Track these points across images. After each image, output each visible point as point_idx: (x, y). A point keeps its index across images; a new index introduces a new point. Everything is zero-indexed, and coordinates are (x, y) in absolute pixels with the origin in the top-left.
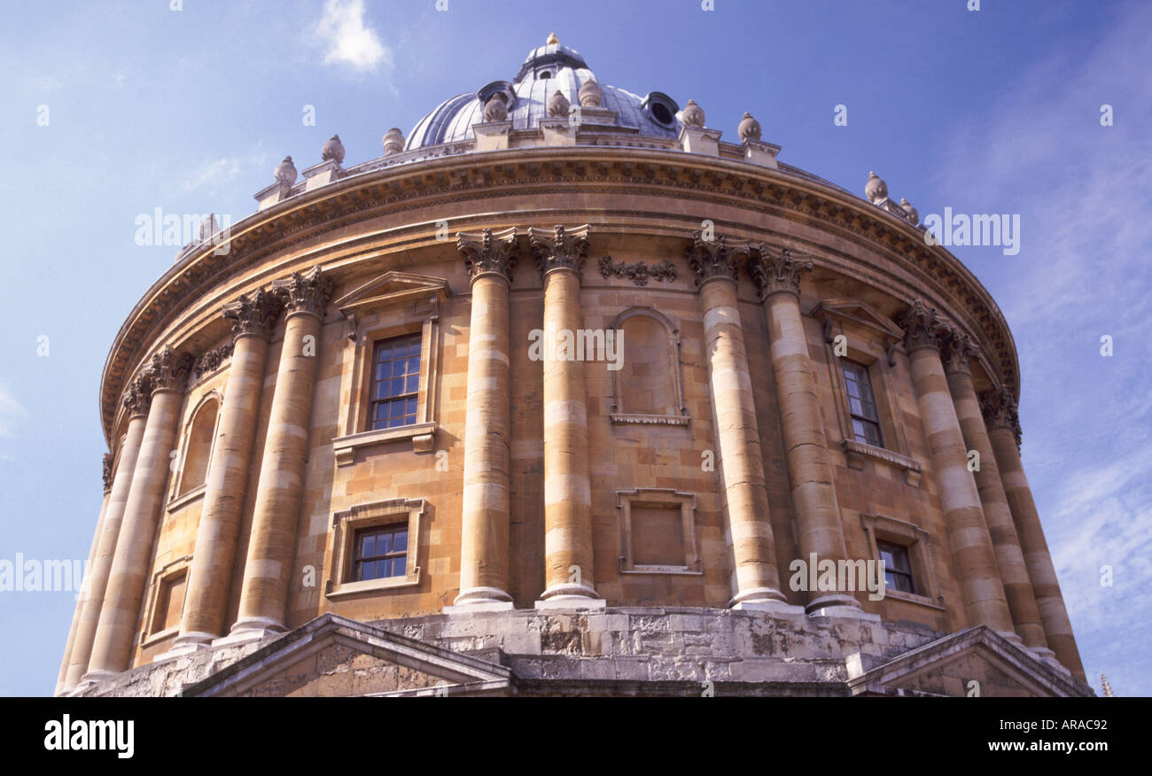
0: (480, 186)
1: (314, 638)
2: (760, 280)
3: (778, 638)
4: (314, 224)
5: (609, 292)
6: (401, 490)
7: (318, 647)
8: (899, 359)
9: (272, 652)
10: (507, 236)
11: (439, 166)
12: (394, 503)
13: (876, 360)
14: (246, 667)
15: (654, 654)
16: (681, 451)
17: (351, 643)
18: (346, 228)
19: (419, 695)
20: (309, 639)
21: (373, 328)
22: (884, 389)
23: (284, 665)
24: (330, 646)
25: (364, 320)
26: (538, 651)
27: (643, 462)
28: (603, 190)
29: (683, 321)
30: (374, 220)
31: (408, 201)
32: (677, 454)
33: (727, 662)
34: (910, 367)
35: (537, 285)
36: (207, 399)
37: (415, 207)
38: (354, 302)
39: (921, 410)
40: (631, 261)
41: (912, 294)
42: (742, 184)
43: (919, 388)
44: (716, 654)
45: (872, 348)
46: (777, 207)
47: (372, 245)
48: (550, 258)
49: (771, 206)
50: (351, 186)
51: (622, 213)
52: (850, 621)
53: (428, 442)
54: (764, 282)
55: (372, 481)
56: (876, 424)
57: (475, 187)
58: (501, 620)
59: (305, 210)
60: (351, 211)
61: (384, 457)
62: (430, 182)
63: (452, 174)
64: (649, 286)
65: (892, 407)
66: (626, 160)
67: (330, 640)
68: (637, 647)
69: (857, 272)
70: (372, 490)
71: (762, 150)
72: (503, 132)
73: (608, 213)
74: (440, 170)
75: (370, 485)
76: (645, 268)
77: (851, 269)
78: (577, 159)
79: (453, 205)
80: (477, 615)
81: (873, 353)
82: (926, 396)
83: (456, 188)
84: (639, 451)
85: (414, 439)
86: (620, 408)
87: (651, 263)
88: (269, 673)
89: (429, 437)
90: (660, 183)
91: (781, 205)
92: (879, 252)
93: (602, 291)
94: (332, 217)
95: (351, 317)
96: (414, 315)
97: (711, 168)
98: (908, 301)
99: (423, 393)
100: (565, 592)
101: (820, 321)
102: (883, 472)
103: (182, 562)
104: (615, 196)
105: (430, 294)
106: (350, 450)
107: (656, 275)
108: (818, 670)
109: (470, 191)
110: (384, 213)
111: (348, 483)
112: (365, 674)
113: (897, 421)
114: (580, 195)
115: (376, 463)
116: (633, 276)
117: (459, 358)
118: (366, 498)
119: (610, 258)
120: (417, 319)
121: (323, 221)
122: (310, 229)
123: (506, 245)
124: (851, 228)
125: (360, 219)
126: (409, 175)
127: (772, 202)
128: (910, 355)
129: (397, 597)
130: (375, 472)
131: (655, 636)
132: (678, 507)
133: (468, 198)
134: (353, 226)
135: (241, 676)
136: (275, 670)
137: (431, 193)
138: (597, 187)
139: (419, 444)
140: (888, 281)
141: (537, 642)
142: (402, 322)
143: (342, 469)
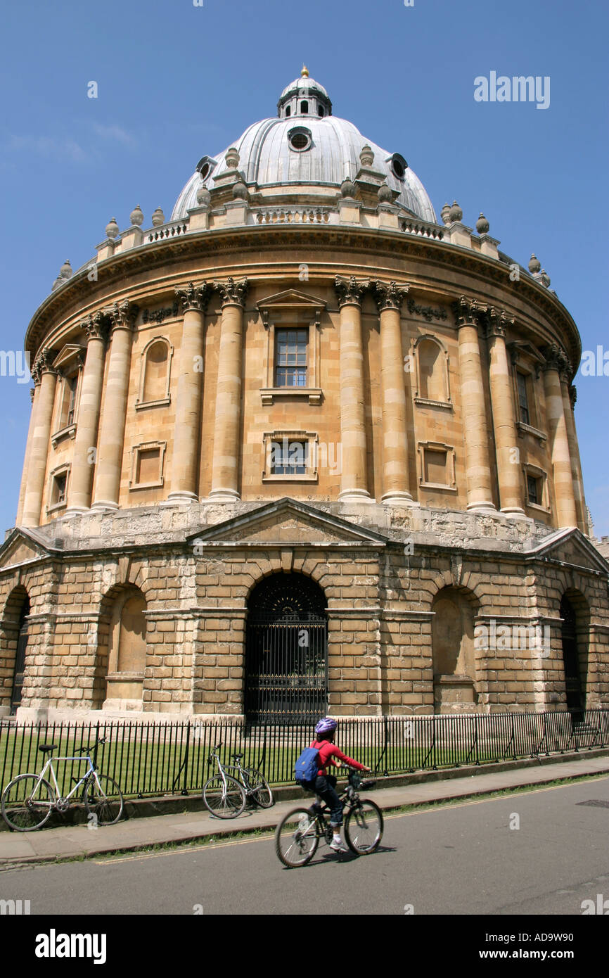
0: (347, 245)
1: (278, 509)
2: (486, 326)
3: (494, 528)
4: (239, 246)
5: (412, 323)
6: (302, 425)
7: (278, 513)
8: (540, 374)
9: (255, 514)
10: (364, 282)
11: (327, 229)
12: (299, 433)
13: (531, 374)
14: (240, 520)
15: (442, 532)
16: (448, 422)
17: (296, 513)
18: (261, 253)
19: (339, 545)
20: (276, 509)
21: (278, 321)
22: (533, 392)
23: (259, 521)
24: (285, 513)
25: (272, 316)
26: (389, 526)
27: (430, 426)
28: (415, 260)
29: (449, 346)
30: (280, 252)
31: (303, 246)
32: (445, 424)
33: (473, 539)
34: (544, 380)
35: (375, 312)
36: (156, 341)
37: (307, 249)
38: (267, 304)
39: (548, 404)
40: (425, 306)
41: (551, 338)
42: (486, 269)
43: (548, 392)
44: (469, 534)
45: (530, 368)
46: (499, 283)
47: (280, 270)
48: (387, 300)
49: (496, 282)
50: (269, 229)
51: (425, 278)
52: (522, 521)
53: (317, 400)
54: (489, 328)
55: (285, 417)
56: (527, 410)
57: (344, 245)
58: (371, 508)
59: (236, 237)
60: (268, 244)
61: (291, 404)
62: (318, 237)
63: (333, 235)
64: (432, 322)
65: (536, 402)
66: (431, 246)
67: (285, 511)
68: (434, 528)
69: (531, 325)
70: (285, 422)
71: (491, 242)
72: (357, 208)
73: (418, 277)
74: (327, 232)
75: (284, 419)
76: (432, 311)
77: (528, 324)
78: (405, 241)
79: (330, 254)
80: (358, 504)
81: (529, 370)
82: (551, 397)
83: (333, 244)
84: (428, 420)
85: (310, 397)
86: (419, 394)
87: (434, 308)
88: (251, 524)
89: (319, 397)
90: (444, 261)
91: (501, 282)
92: (539, 312)
93: (410, 322)
94: (252, 245)
95: (266, 313)
96: (304, 318)
97: (473, 258)
98: (549, 342)
99: (312, 368)
100: (400, 496)
101: (511, 351)
102: (531, 440)
103: (155, 444)
104: (420, 265)
105: (316, 309)
106: (271, 397)
107: (436, 316)
108: (511, 546)
109: (341, 247)
110: (287, 249)
111: (270, 416)
112: (305, 530)
113: (538, 410)
114: (402, 261)
115: (286, 406)
116: (425, 315)
117: (332, 351)
118: (282, 427)
119: (414, 302)
120: (307, 321)
121: (246, 246)
122: (237, 248)
123: (363, 288)
124: (530, 298)
125: (270, 250)
126: (307, 231)
127: (497, 280)
128: (545, 372)
129: (304, 486)
130: (286, 412)
131: (442, 523)
132: (444, 454)
133: (338, 250)
134: (266, 253)
135: (237, 524)
136: (254, 523)
137: (317, 244)
138: (412, 258)
139: (312, 400)
140: (543, 330)
141: (389, 521)
142: (296, 321)
143: (265, 407)
